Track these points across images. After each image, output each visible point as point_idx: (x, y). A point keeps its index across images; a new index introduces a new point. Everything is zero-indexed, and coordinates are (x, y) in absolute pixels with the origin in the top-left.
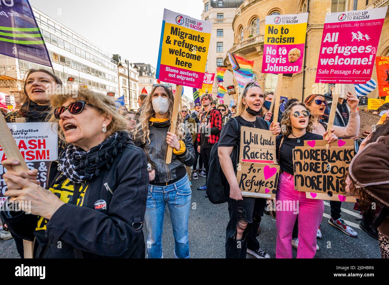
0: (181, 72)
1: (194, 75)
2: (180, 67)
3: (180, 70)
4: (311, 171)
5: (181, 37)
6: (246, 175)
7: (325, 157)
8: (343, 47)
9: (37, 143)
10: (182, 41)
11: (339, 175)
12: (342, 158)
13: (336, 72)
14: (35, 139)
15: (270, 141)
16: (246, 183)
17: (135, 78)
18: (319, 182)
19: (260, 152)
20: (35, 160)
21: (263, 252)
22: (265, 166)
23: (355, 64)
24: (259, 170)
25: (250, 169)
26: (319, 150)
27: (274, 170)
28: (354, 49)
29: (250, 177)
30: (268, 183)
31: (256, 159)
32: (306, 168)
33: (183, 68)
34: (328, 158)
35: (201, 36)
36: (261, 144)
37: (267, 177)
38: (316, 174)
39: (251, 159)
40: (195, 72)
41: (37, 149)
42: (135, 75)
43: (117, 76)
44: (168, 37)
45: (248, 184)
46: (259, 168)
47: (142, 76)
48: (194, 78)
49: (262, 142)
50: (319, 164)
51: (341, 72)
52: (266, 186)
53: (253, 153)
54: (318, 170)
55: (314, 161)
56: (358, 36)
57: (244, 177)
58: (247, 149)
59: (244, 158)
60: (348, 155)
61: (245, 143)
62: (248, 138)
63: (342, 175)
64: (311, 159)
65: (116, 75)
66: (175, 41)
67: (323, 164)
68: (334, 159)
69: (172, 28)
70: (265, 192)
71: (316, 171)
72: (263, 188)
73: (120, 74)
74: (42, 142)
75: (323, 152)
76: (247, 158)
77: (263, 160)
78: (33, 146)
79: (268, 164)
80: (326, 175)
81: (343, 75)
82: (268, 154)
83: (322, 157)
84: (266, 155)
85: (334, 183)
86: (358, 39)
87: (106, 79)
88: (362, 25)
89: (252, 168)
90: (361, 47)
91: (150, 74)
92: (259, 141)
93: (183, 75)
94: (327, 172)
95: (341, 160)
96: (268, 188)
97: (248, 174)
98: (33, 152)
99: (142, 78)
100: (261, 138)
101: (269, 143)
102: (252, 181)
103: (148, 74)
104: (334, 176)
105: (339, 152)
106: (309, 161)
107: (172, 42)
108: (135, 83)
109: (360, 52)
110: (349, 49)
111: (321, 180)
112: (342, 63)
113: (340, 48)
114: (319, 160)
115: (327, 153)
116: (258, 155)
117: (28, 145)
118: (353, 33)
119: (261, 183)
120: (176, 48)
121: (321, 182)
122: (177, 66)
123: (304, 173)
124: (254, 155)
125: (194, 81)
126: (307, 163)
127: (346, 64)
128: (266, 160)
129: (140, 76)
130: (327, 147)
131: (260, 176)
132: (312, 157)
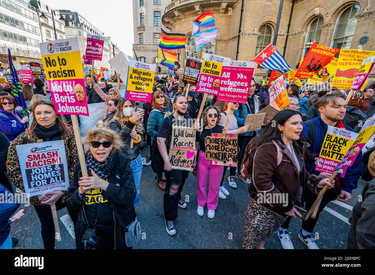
0: (139, 94)
1: (146, 94)
2: (138, 91)
3: (138, 92)
4: (215, 150)
5: (139, 74)
6: (174, 156)
7: (223, 143)
8: (232, 82)
9: (52, 154)
10: (139, 76)
11: (230, 152)
12: (231, 143)
13: (229, 96)
14: (50, 151)
15: (192, 135)
16: (175, 161)
17: (61, 29)
18: (219, 156)
19: (185, 142)
20: (52, 164)
21: (182, 202)
22: (187, 151)
23: (239, 92)
24: (183, 153)
25: (177, 153)
26: (220, 139)
27: (193, 153)
28: (238, 83)
29: (177, 157)
30: (189, 161)
31: (182, 146)
32: (212, 148)
33: (140, 91)
34: (224, 143)
35: (149, 73)
36: (186, 137)
37: (188, 158)
38: (218, 152)
39: (178, 146)
40: (146, 93)
41: (52, 157)
42: (60, 25)
43: (39, 26)
44: (131, 75)
45: (176, 162)
46: (184, 152)
47: (69, 26)
48: (145, 96)
49: (187, 135)
50: (220, 146)
51: (231, 96)
52: (188, 163)
53: (180, 143)
54: (219, 149)
55: (217, 145)
56: (240, 76)
57: (173, 157)
58: (176, 140)
59: (174, 146)
60: (234, 142)
61: (175, 136)
62: (177, 133)
63: (231, 153)
64: (215, 143)
65: (37, 25)
66: (135, 77)
67: (222, 146)
68: (228, 144)
69: (134, 70)
70: (186, 166)
71: (218, 150)
72: (186, 164)
73: (42, 24)
74: (55, 153)
75: (222, 140)
76: (175, 146)
77: (186, 147)
78: (50, 156)
79: (189, 149)
80: (223, 152)
81: (232, 98)
82: (190, 143)
83: (221, 143)
84: (188, 144)
85: (227, 156)
86: (241, 78)
87: (24, 30)
88: (243, 70)
89: (178, 152)
90: (243, 82)
91: (78, 24)
92: (184, 135)
93: (140, 95)
94: (223, 150)
95: (231, 145)
96: (189, 164)
97: (176, 156)
98: (50, 159)
99: (69, 29)
100: (186, 133)
101: (191, 136)
102: (179, 160)
103: (76, 24)
104: (227, 153)
105: (230, 141)
106: (214, 144)
107: (134, 78)
108: (62, 35)
109: (241, 85)
110: (236, 83)
111: (221, 155)
112: (232, 91)
113: (231, 82)
114: (220, 144)
115: (224, 141)
116: (184, 144)
117: (47, 156)
118: (238, 74)
119: (184, 161)
120: (136, 80)
121: (220, 156)
122: (137, 91)
123: (212, 151)
124: (181, 144)
125: (146, 98)
126: (213, 146)
127: (234, 91)
128: (188, 147)
129: (66, 26)
130: (224, 137)
131: (184, 157)
132: (216, 142)
